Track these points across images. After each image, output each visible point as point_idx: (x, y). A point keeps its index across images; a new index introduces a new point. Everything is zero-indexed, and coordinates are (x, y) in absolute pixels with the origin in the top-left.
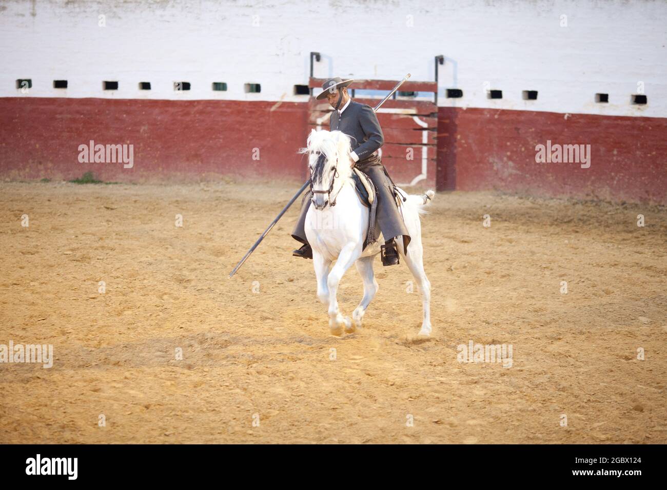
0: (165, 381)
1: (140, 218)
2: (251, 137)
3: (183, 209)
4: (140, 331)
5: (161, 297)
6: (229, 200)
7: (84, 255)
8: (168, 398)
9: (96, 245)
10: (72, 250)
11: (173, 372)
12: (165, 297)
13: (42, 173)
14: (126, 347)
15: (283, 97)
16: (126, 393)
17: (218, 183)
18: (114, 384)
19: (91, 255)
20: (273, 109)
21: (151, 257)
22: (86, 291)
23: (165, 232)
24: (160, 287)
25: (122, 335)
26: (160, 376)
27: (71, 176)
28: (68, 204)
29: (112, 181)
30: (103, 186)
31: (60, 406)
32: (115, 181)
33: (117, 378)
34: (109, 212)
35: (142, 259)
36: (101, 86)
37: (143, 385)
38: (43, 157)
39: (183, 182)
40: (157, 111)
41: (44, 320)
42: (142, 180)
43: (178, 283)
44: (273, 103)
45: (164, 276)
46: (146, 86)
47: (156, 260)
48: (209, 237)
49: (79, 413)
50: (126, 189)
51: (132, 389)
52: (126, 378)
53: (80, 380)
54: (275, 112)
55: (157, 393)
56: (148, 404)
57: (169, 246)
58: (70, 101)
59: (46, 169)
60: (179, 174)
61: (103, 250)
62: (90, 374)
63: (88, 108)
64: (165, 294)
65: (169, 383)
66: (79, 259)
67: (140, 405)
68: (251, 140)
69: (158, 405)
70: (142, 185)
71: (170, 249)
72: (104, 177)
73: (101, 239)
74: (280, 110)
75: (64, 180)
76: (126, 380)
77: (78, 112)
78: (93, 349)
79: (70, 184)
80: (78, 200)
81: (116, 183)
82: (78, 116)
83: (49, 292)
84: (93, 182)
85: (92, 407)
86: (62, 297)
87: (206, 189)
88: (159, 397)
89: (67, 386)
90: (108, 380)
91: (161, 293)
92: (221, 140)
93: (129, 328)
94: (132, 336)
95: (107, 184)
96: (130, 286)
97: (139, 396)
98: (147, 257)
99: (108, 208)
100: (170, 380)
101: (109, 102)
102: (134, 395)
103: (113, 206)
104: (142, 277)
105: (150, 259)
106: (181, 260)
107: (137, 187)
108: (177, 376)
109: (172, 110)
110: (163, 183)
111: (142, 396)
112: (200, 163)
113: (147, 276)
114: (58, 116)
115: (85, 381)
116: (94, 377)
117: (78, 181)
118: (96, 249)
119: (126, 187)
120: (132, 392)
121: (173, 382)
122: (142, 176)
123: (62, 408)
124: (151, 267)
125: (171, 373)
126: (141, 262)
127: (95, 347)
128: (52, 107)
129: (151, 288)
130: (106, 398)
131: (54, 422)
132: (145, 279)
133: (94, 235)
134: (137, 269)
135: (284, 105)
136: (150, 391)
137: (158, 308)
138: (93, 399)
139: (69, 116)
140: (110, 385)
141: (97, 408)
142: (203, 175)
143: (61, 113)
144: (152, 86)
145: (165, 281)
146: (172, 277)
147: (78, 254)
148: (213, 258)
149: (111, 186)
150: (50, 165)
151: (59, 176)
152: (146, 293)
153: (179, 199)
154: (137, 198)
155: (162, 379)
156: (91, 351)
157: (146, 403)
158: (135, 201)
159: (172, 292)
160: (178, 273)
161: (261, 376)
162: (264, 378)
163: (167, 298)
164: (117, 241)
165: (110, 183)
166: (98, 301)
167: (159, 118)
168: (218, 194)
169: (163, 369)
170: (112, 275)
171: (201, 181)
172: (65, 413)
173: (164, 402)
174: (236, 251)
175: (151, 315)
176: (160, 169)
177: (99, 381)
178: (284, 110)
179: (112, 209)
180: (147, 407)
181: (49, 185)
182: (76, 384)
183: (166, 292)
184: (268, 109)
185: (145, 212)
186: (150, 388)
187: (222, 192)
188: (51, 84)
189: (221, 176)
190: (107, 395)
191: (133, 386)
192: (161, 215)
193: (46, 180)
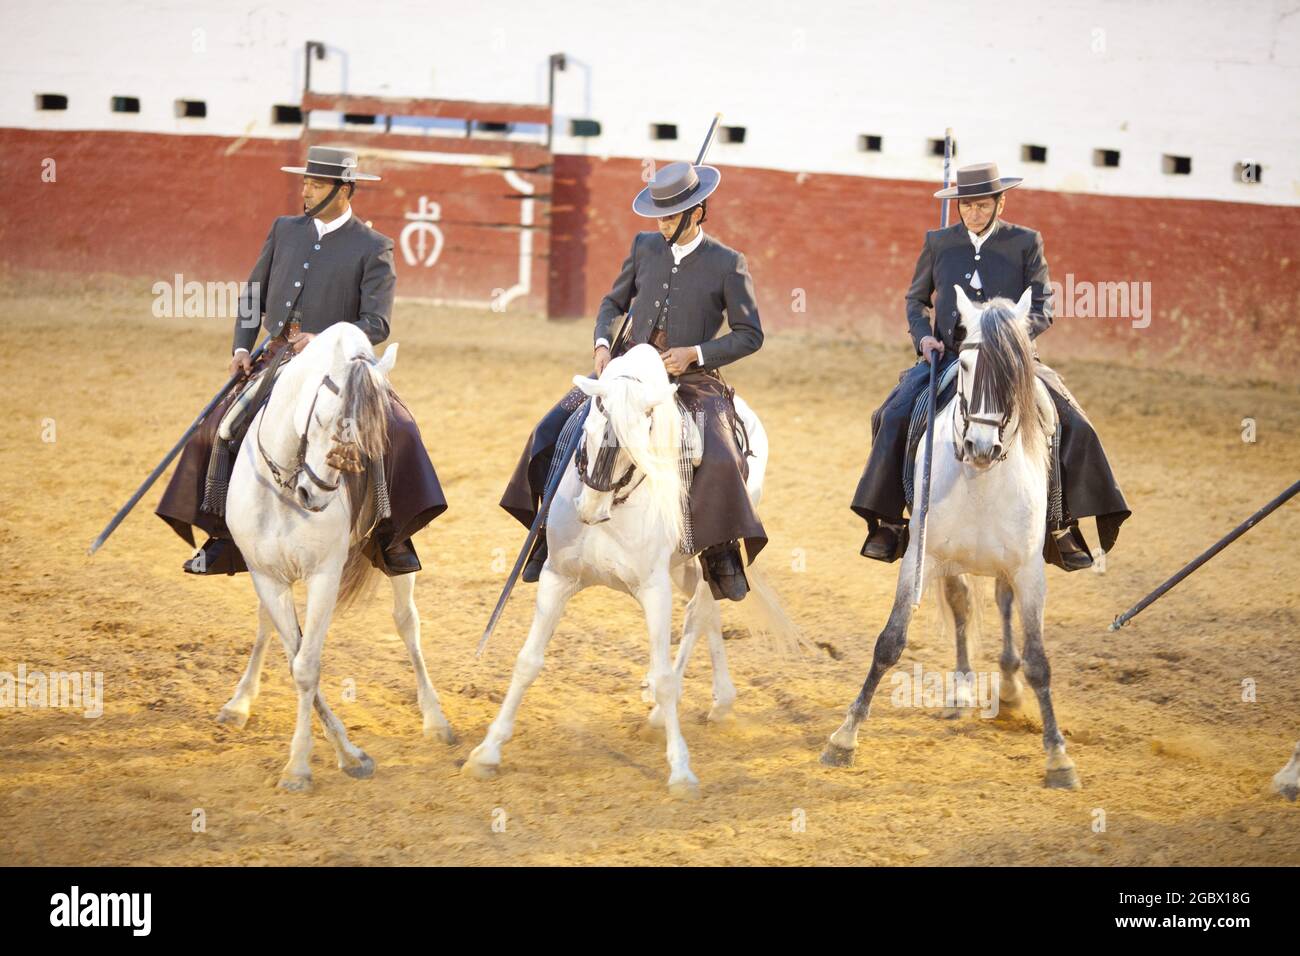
2: (186, 205)
6: (141, 327)
15: (250, 128)
17: (121, 293)
20: (231, 150)
44: (229, 141)
48: (100, 399)
54: (233, 157)
68: (187, 210)
74: (247, 153)
87: (95, 304)
92: (127, 211)
112: (84, 255)
135: (251, 143)
142: (91, 277)
148: (110, 441)
161: (203, 672)
162: (210, 676)
168: (120, 316)
171: (87, 288)
174: (154, 427)
178: (252, 152)
184: (219, 152)
187: (127, 311)
189: (125, 281)
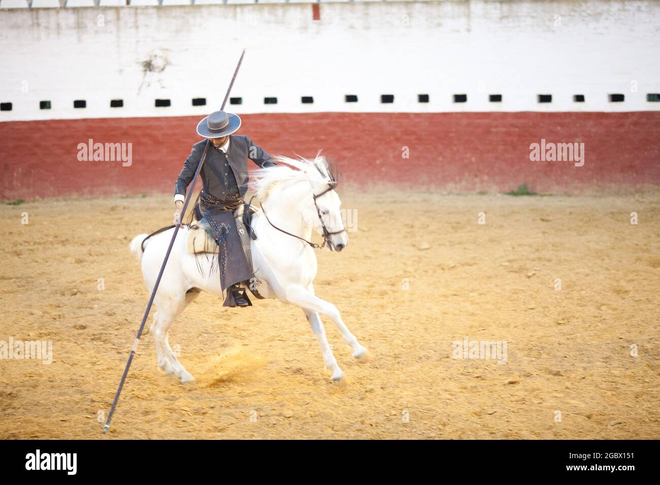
0: (605, 391)
1: (575, 230)
3: (619, 221)
4: (579, 342)
5: (599, 308)
7: (521, 266)
8: (610, 408)
9: (532, 256)
10: (510, 261)
11: (614, 382)
12: (604, 308)
13: (478, 186)
14: (566, 357)
16: (568, 403)
18: (555, 394)
19: (528, 266)
21: (588, 268)
22: (524, 302)
23: (601, 243)
24: (598, 298)
25: (561, 346)
26: (601, 386)
27: (506, 189)
28: (504, 216)
29: (547, 193)
30: (538, 198)
31: (503, 415)
32: (549, 193)
33: (558, 388)
34: (545, 224)
35: (578, 271)
36: (535, 99)
37: (584, 395)
38: (479, 170)
39: (618, 194)
40: (591, 123)
41: (484, 330)
42: (576, 192)
43: (616, 294)
45: (601, 287)
46: (580, 98)
47: (593, 271)
49: (522, 422)
50: (561, 201)
51: (573, 399)
52: (567, 388)
53: (521, 390)
55: (598, 403)
56: (589, 414)
57: (605, 257)
58: (504, 115)
59: (482, 182)
60: (613, 185)
61: (540, 261)
62: (530, 384)
63: (522, 121)
64: (603, 305)
65: (609, 393)
66: (517, 270)
67: (582, 415)
69: (600, 414)
70: (577, 196)
71: (607, 261)
72: (539, 188)
73: (538, 250)
75: (500, 192)
76: (567, 390)
77: (513, 126)
78: (534, 359)
79: (506, 197)
80: (513, 212)
81: (551, 195)
82: (512, 130)
83: (487, 303)
84: (528, 194)
85: (535, 415)
86: (501, 307)
88: (600, 408)
89: (508, 395)
90: (549, 390)
91: (599, 304)
93: (568, 339)
94: (571, 347)
95: (542, 196)
96: (568, 296)
97: (581, 406)
98: (584, 268)
99: (543, 220)
100: (611, 390)
101: (543, 115)
102: (577, 405)
103: (550, 218)
104: (579, 288)
105: (587, 271)
106: (618, 271)
107: (571, 199)
108: (618, 386)
109: (605, 121)
110: (598, 195)
111: (583, 405)
113: (584, 287)
114: (494, 130)
115: (526, 390)
116: (535, 387)
117: (514, 194)
118: (533, 260)
119: (560, 199)
120: (573, 402)
121: (614, 393)
122: (577, 188)
123: (504, 417)
124: (588, 278)
125: (611, 384)
126: (578, 273)
127: (535, 357)
128: (486, 121)
129: (588, 299)
130: (548, 408)
131: (497, 431)
132: (582, 290)
133: (530, 246)
134: (574, 280)
136: (592, 401)
137: (596, 319)
138: (536, 408)
139: (504, 129)
140: (551, 395)
141: (539, 417)
143: (496, 127)
144: (586, 98)
145: (603, 292)
146: (609, 288)
147: (516, 266)
149: (545, 198)
150: (486, 178)
151: (494, 189)
152: (584, 303)
153: (614, 210)
154: (572, 210)
155: (602, 389)
156: (532, 361)
157: (588, 413)
158: (571, 213)
159: (610, 303)
160: (615, 284)
163: (605, 308)
164: (554, 252)
165: (545, 195)
166: (537, 312)
167: (593, 130)
169: (604, 379)
170: (549, 286)
172: (508, 421)
173: (606, 412)
175: (589, 326)
176: (595, 181)
177: (540, 391)
179: (547, 221)
180: (589, 417)
181: (485, 198)
182: (518, 394)
183: (604, 302)
185: (580, 224)
186: (592, 398)
188: (487, 98)
190: (549, 404)
191: (574, 396)
192: (596, 226)
193: (483, 193)
